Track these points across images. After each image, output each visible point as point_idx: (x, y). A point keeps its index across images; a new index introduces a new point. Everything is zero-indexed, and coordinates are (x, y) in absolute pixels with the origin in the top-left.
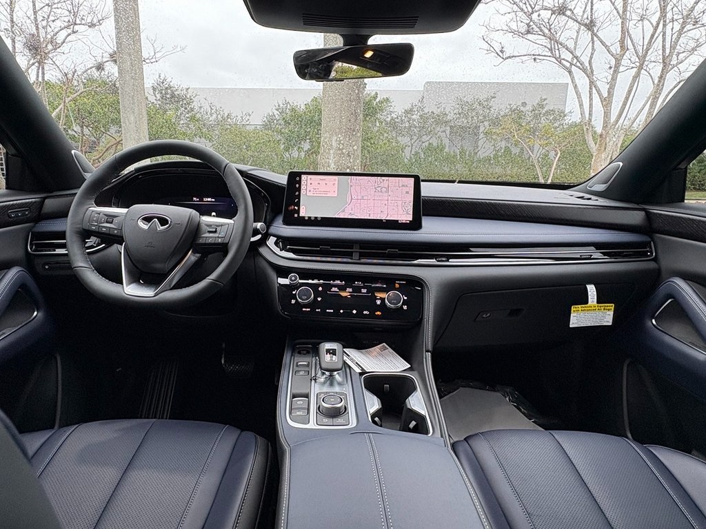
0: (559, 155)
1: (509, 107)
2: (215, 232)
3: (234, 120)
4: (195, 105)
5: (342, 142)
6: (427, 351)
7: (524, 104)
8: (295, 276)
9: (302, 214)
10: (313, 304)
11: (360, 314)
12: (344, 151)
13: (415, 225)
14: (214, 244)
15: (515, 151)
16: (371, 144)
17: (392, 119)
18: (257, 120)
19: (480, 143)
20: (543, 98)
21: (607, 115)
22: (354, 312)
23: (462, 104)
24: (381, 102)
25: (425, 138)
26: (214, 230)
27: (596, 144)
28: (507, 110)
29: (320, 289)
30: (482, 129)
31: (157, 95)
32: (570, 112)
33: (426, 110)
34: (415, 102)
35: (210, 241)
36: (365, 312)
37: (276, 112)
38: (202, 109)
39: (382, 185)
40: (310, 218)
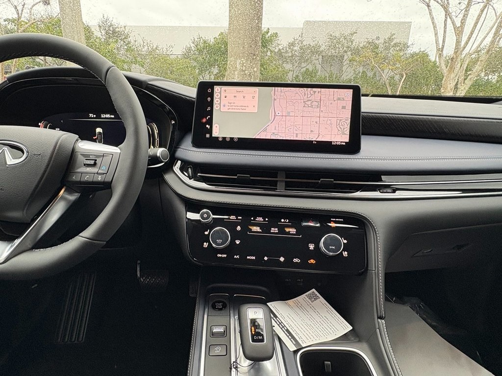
0: (404, 77)
1: (366, 40)
2: (95, 164)
3: (161, 50)
4: (131, 39)
5: (245, 64)
6: (380, 318)
7: (378, 38)
8: (207, 213)
9: (215, 133)
10: (231, 249)
11: (289, 262)
12: (246, 72)
13: (352, 147)
14: (93, 183)
15: (370, 74)
16: (264, 69)
17: (280, 50)
18: (178, 51)
19: (344, 68)
20: (393, 33)
21: (458, 42)
22: (282, 259)
23: (332, 38)
24: (272, 36)
25: (303, 65)
26: (92, 162)
27: (447, 67)
28: (365, 43)
29: (239, 228)
30: (346, 57)
31: (102, 32)
32: (412, 44)
33: (304, 43)
34: (297, 37)
35: (86, 178)
36: (296, 260)
37: (192, 45)
38: (137, 43)
39: (312, 98)
40: (224, 138)
